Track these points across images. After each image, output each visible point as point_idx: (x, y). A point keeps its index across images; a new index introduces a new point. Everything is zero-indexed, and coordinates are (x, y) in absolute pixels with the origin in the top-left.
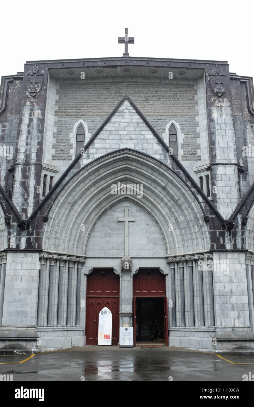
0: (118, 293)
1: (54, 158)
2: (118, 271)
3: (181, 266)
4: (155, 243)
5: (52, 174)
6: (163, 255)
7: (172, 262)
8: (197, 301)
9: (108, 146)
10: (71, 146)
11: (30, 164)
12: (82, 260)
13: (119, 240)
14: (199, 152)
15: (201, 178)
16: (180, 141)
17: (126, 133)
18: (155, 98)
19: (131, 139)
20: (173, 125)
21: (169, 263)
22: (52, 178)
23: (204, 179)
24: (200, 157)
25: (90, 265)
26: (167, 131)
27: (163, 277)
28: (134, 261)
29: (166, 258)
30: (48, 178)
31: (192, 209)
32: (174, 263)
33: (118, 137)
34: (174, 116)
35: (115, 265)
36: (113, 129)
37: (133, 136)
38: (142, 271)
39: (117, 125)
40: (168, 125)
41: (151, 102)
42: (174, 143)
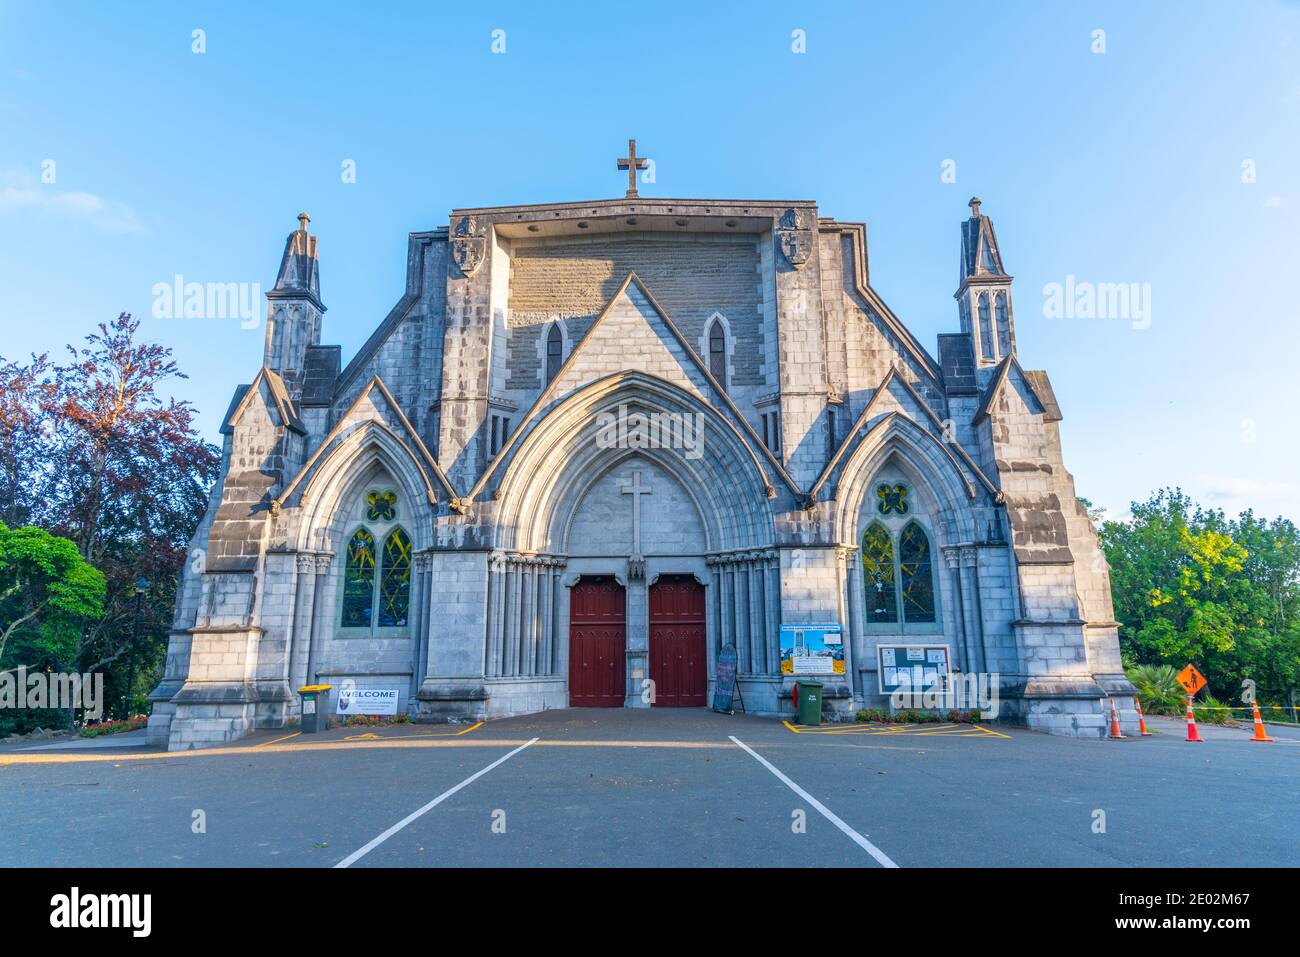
0: (624, 618)
1: (509, 385)
2: (622, 579)
3: (729, 570)
4: (685, 531)
5: (507, 415)
6: (698, 549)
7: (715, 563)
8: (755, 631)
9: (600, 366)
10: (538, 364)
11: (467, 399)
12: (562, 561)
13: (625, 525)
14: (762, 370)
15: (765, 417)
16: (730, 351)
17: (631, 342)
18: (687, 272)
19: (641, 353)
20: (717, 322)
21: (709, 565)
22: (506, 420)
23: (770, 418)
24: (763, 378)
25: (577, 569)
26: (706, 332)
27: (701, 589)
28: (652, 562)
29: (705, 556)
30: (500, 422)
31: (746, 474)
32: (716, 564)
33: (619, 350)
34: (718, 306)
35: (616, 568)
36: (610, 336)
37: (645, 348)
38: (664, 579)
39: (616, 328)
40: (709, 322)
41: (678, 280)
42: (718, 353)
